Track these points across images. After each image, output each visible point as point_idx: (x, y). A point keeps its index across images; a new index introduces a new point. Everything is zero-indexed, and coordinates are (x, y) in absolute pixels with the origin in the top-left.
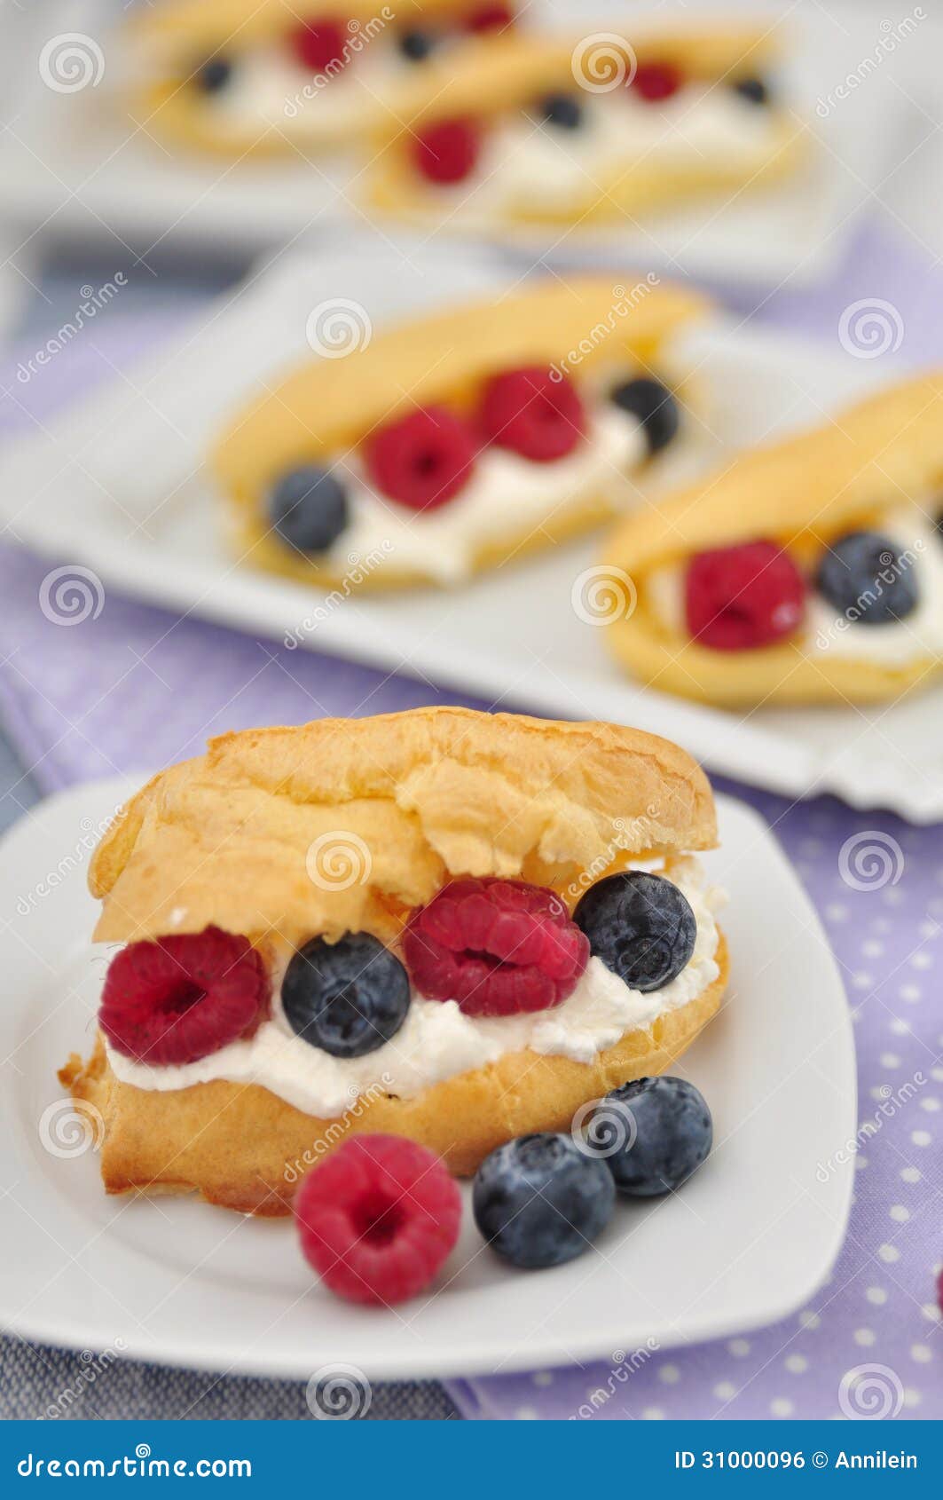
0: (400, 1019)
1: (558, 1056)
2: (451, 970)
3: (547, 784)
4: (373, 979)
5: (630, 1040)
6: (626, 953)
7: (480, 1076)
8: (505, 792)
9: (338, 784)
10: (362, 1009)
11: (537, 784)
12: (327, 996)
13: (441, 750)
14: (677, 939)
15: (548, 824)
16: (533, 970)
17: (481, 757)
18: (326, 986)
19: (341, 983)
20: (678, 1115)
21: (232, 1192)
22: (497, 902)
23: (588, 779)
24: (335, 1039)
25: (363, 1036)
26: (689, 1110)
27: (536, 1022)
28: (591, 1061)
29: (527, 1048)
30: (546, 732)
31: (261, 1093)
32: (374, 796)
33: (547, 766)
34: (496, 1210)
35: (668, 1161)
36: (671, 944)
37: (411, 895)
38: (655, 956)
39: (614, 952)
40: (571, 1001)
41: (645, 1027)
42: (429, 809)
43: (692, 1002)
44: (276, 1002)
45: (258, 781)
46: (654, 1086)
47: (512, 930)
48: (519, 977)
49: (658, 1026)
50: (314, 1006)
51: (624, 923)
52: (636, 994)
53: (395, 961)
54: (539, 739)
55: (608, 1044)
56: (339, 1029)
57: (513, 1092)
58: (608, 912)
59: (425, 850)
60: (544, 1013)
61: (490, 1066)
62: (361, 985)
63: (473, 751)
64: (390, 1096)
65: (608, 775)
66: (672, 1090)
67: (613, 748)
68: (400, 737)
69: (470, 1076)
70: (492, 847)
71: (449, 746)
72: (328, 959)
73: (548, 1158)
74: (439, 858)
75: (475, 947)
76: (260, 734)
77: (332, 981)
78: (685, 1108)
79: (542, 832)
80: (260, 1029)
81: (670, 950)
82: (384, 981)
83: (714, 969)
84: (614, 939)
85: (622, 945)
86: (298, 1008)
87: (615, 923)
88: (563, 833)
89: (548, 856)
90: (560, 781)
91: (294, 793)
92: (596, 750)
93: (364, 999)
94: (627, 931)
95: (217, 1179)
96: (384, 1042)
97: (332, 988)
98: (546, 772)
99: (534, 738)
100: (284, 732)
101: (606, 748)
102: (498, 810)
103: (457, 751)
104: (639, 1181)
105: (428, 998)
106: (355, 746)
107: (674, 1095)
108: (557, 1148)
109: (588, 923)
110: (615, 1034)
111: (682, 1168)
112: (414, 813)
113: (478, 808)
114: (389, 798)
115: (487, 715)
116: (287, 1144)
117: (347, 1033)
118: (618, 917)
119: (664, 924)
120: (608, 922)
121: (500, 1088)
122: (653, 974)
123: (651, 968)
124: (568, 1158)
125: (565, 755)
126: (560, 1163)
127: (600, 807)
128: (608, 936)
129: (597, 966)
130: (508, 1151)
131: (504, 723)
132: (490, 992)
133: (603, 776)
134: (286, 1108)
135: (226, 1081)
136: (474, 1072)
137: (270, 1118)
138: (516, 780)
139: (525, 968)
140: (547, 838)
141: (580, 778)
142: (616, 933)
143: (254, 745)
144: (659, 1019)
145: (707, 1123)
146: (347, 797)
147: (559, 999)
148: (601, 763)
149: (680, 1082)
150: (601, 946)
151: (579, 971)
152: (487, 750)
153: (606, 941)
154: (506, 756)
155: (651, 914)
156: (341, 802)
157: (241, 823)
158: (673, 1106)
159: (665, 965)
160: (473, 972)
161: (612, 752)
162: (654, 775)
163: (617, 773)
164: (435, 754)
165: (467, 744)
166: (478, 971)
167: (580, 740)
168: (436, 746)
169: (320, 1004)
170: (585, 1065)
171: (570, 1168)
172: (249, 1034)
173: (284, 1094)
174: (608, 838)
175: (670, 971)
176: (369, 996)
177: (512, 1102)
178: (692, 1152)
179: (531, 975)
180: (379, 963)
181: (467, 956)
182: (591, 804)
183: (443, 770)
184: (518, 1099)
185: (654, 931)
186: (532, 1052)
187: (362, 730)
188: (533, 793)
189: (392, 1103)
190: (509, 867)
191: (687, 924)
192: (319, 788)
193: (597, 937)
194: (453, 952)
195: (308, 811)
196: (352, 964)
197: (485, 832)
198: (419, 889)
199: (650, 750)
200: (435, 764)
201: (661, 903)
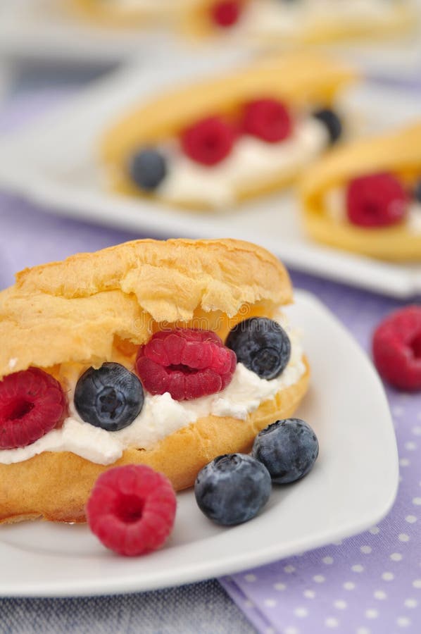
0: (141, 405)
1: (227, 417)
2: (165, 376)
3: (200, 271)
4: (124, 385)
5: (264, 405)
6: (256, 359)
7: (187, 431)
8: (179, 278)
9: (89, 285)
10: (119, 401)
11: (195, 271)
12: (100, 396)
13: (141, 260)
14: (281, 349)
15: (204, 291)
16: (208, 371)
17: (163, 261)
18: (99, 391)
19: (106, 388)
20: (299, 435)
21: (61, 513)
22: (185, 337)
23: (222, 267)
24: (107, 420)
25: (122, 416)
26: (304, 432)
27: (213, 400)
28: (245, 418)
29: (210, 414)
30: (195, 245)
31: (71, 456)
32: (109, 289)
33: (199, 262)
34: (209, 495)
35: (297, 460)
36: (279, 351)
37: (137, 338)
38: (271, 359)
39: (250, 359)
40: (230, 388)
41: (271, 398)
42: (140, 290)
43: (293, 386)
44: (72, 407)
45: (45, 291)
46: (284, 423)
47: (194, 349)
48: (201, 375)
49: (278, 397)
50: (94, 403)
51: (252, 342)
52: (264, 381)
53: (133, 375)
54: (193, 248)
55: (253, 408)
56: (108, 414)
57: (206, 438)
58: (244, 338)
59: (140, 312)
60: (216, 396)
61: (192, 425)
62: (117, 388)
63: (158, 259)
64: (140, 450)
65: (232, 263)
66: (294, 424)
67: (232, 249)
68: (119, 256)
69: (182, 431)
70: (176, 307)
71: (145, 258)
72: (97, 377)
73: (232, 465)
74: (149, 315)
75: (176, 362)
76: (43, 268)
77: (102, 388)
78: (302, 431)
79: (202, 295)
80: (65, 422)
81: (279, 354)
82: (129, 386)
83: (302, 368)
84: (249, 352)
85: (253, 355)
86: (85, 406)
87: (248, 343)
88: (213, 295)
89: (207, 308)
90: (207, 269)
91: (66, 294)
92: (224, 251)
93: (119, 395)
94: (255, 347)
95: (52, 507)
96: (133, 419)
97: (102, 392)
98: (200, 264)
99: (190, 249)
100: (56, 264)
101: (229, 249)
102: (177, 286)
103: (150, 260)
104: (283, 474)
105: (154, 394)
106: (95, 264)
107: (295, 426)
108: (236, 459)
109: (233, 346)
110: (256, 403)
111: (305, 464)
112: (132, 294)
113: (166, 286)
114: (118, 289)
115: (163, 242)
116: (88, 483)
117: (113, 415)
118: (249, 340)
119: (274, 340)
120: (244, 343)
121: (200, 437)
122: (271, 369)
123: (270, 367)
124: (243, 463)
125: (208, 255)
126: (239, 466)
127: (230, 281)
128: (245, 350)
129: (241, 368)
130: (210, 467)
131: (173, 244)
132: (187, 385)
133: (230, 265)
134: (85, 462)
135: (51, 452)
136: (184, 429)
137: (77, 469)
138: (184, 271)
139: (203, 370)
140: (205, 298)
141: (218, 267)
142: (249, 349)
143: (41, 273)
144: (278, 394)
145: (315, 438)
146: (95, 291)
147: (223, 387)
148: (228, 258)
149: (297, 420)
150: (242, 357)
151: (233, 370)
152: (166, 258)
153: (244, 353)
154: (177, 259)
155: (266, 336)
156: (92, 295)
157: (40, 312)
158: (296, 431)
159: (277, 364)
160: (177, 376)
161: (232, 251)
162: (255, 262)
163: (236, 262)
164: (139, 263)
165: (155, 256)
166: (179, 375)
167: (214, 247)
168: (139, 259)
169: (96, 402)
170: (242, 421)
171: (245, 467)
172: (59, 426)
173: (82, 454)
174: (237, 297)
175: (280, 367)
176: (122, 393)
177: (206, 444)
178: (309, 454)
179: (207, 374)
180: (125, 376)
181: (171, 368)
182: (227, 280)
183: (145, 269)
184: (209, 441)
185: (269, 345)
186: (213, 416)
187: (98, 256)
188: (193, 276)
189: (142, 452)
190: (187, 316)
191: (286, 340)
192: (79, 289)
193: (239, 353)
194: (164, 367)
195: (75, 301)
196: (111, 377)
197: (171, 299)
198: (141, 335)
199: (252, 249)
200: (139, 268)
201: (270, 330)
